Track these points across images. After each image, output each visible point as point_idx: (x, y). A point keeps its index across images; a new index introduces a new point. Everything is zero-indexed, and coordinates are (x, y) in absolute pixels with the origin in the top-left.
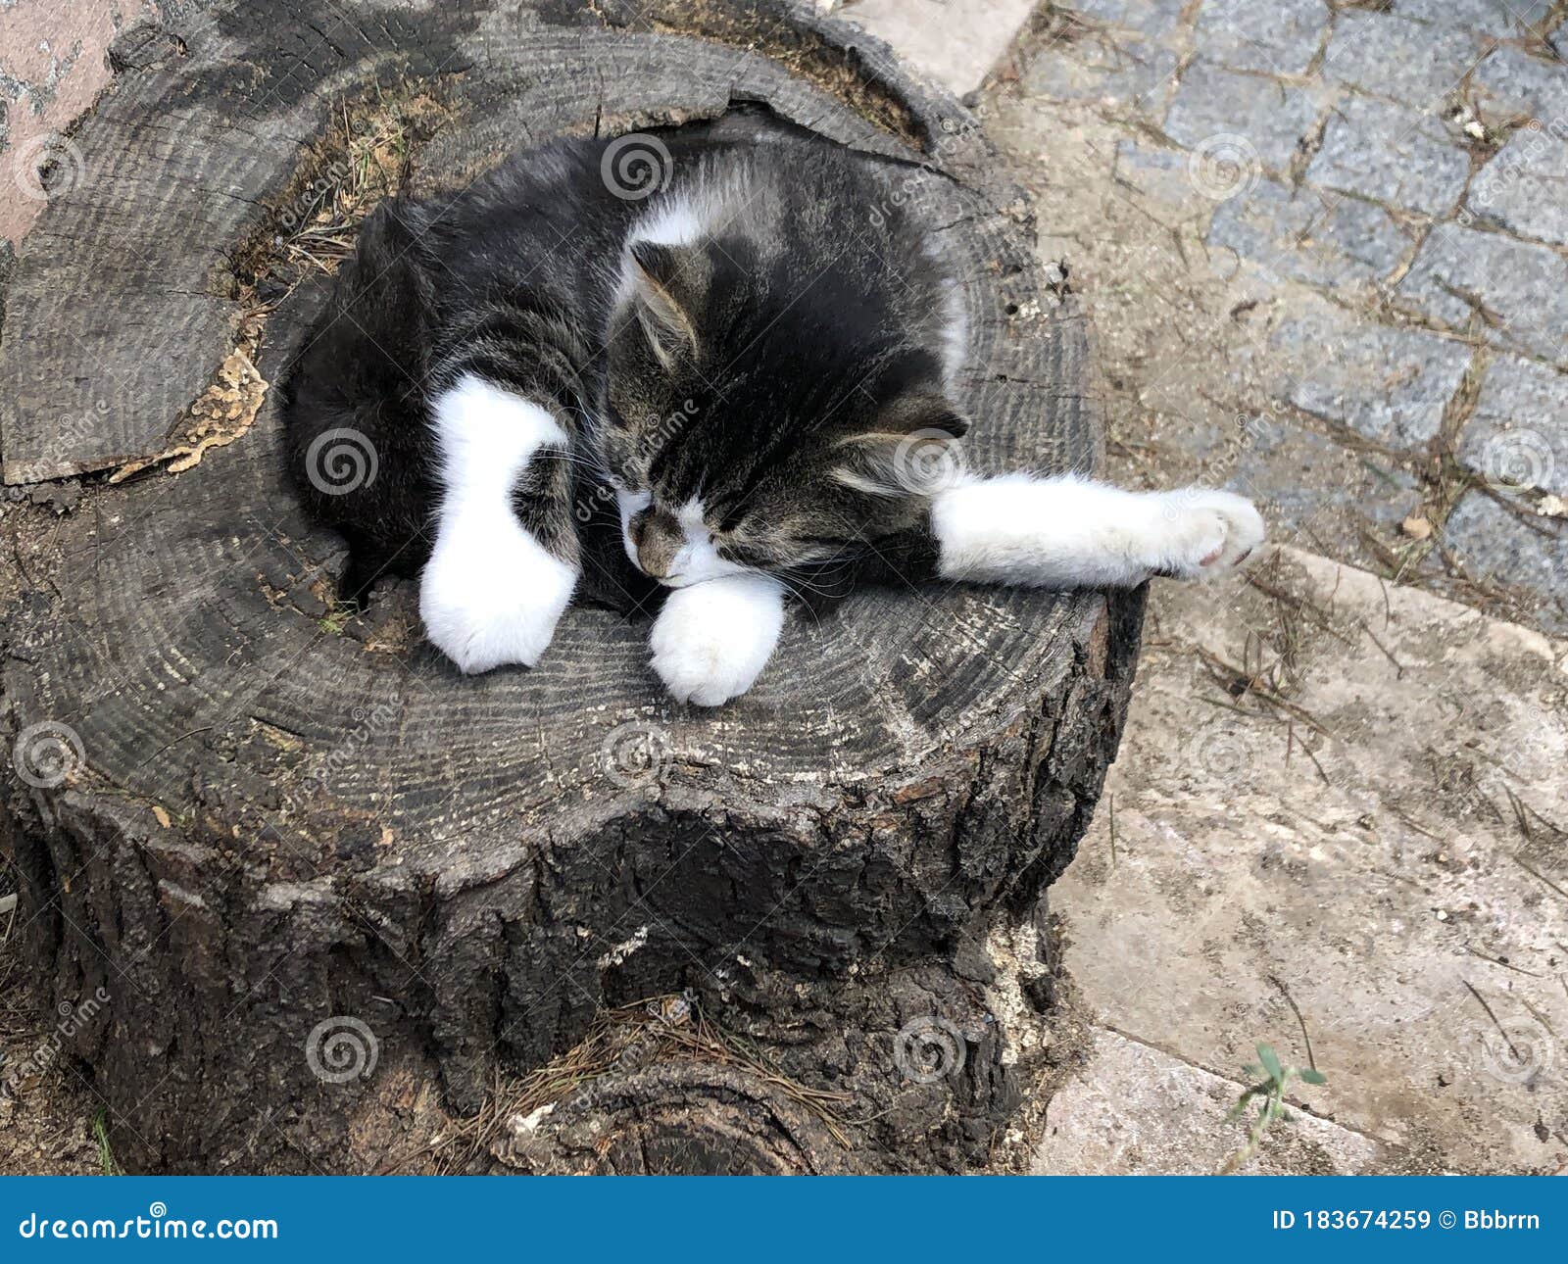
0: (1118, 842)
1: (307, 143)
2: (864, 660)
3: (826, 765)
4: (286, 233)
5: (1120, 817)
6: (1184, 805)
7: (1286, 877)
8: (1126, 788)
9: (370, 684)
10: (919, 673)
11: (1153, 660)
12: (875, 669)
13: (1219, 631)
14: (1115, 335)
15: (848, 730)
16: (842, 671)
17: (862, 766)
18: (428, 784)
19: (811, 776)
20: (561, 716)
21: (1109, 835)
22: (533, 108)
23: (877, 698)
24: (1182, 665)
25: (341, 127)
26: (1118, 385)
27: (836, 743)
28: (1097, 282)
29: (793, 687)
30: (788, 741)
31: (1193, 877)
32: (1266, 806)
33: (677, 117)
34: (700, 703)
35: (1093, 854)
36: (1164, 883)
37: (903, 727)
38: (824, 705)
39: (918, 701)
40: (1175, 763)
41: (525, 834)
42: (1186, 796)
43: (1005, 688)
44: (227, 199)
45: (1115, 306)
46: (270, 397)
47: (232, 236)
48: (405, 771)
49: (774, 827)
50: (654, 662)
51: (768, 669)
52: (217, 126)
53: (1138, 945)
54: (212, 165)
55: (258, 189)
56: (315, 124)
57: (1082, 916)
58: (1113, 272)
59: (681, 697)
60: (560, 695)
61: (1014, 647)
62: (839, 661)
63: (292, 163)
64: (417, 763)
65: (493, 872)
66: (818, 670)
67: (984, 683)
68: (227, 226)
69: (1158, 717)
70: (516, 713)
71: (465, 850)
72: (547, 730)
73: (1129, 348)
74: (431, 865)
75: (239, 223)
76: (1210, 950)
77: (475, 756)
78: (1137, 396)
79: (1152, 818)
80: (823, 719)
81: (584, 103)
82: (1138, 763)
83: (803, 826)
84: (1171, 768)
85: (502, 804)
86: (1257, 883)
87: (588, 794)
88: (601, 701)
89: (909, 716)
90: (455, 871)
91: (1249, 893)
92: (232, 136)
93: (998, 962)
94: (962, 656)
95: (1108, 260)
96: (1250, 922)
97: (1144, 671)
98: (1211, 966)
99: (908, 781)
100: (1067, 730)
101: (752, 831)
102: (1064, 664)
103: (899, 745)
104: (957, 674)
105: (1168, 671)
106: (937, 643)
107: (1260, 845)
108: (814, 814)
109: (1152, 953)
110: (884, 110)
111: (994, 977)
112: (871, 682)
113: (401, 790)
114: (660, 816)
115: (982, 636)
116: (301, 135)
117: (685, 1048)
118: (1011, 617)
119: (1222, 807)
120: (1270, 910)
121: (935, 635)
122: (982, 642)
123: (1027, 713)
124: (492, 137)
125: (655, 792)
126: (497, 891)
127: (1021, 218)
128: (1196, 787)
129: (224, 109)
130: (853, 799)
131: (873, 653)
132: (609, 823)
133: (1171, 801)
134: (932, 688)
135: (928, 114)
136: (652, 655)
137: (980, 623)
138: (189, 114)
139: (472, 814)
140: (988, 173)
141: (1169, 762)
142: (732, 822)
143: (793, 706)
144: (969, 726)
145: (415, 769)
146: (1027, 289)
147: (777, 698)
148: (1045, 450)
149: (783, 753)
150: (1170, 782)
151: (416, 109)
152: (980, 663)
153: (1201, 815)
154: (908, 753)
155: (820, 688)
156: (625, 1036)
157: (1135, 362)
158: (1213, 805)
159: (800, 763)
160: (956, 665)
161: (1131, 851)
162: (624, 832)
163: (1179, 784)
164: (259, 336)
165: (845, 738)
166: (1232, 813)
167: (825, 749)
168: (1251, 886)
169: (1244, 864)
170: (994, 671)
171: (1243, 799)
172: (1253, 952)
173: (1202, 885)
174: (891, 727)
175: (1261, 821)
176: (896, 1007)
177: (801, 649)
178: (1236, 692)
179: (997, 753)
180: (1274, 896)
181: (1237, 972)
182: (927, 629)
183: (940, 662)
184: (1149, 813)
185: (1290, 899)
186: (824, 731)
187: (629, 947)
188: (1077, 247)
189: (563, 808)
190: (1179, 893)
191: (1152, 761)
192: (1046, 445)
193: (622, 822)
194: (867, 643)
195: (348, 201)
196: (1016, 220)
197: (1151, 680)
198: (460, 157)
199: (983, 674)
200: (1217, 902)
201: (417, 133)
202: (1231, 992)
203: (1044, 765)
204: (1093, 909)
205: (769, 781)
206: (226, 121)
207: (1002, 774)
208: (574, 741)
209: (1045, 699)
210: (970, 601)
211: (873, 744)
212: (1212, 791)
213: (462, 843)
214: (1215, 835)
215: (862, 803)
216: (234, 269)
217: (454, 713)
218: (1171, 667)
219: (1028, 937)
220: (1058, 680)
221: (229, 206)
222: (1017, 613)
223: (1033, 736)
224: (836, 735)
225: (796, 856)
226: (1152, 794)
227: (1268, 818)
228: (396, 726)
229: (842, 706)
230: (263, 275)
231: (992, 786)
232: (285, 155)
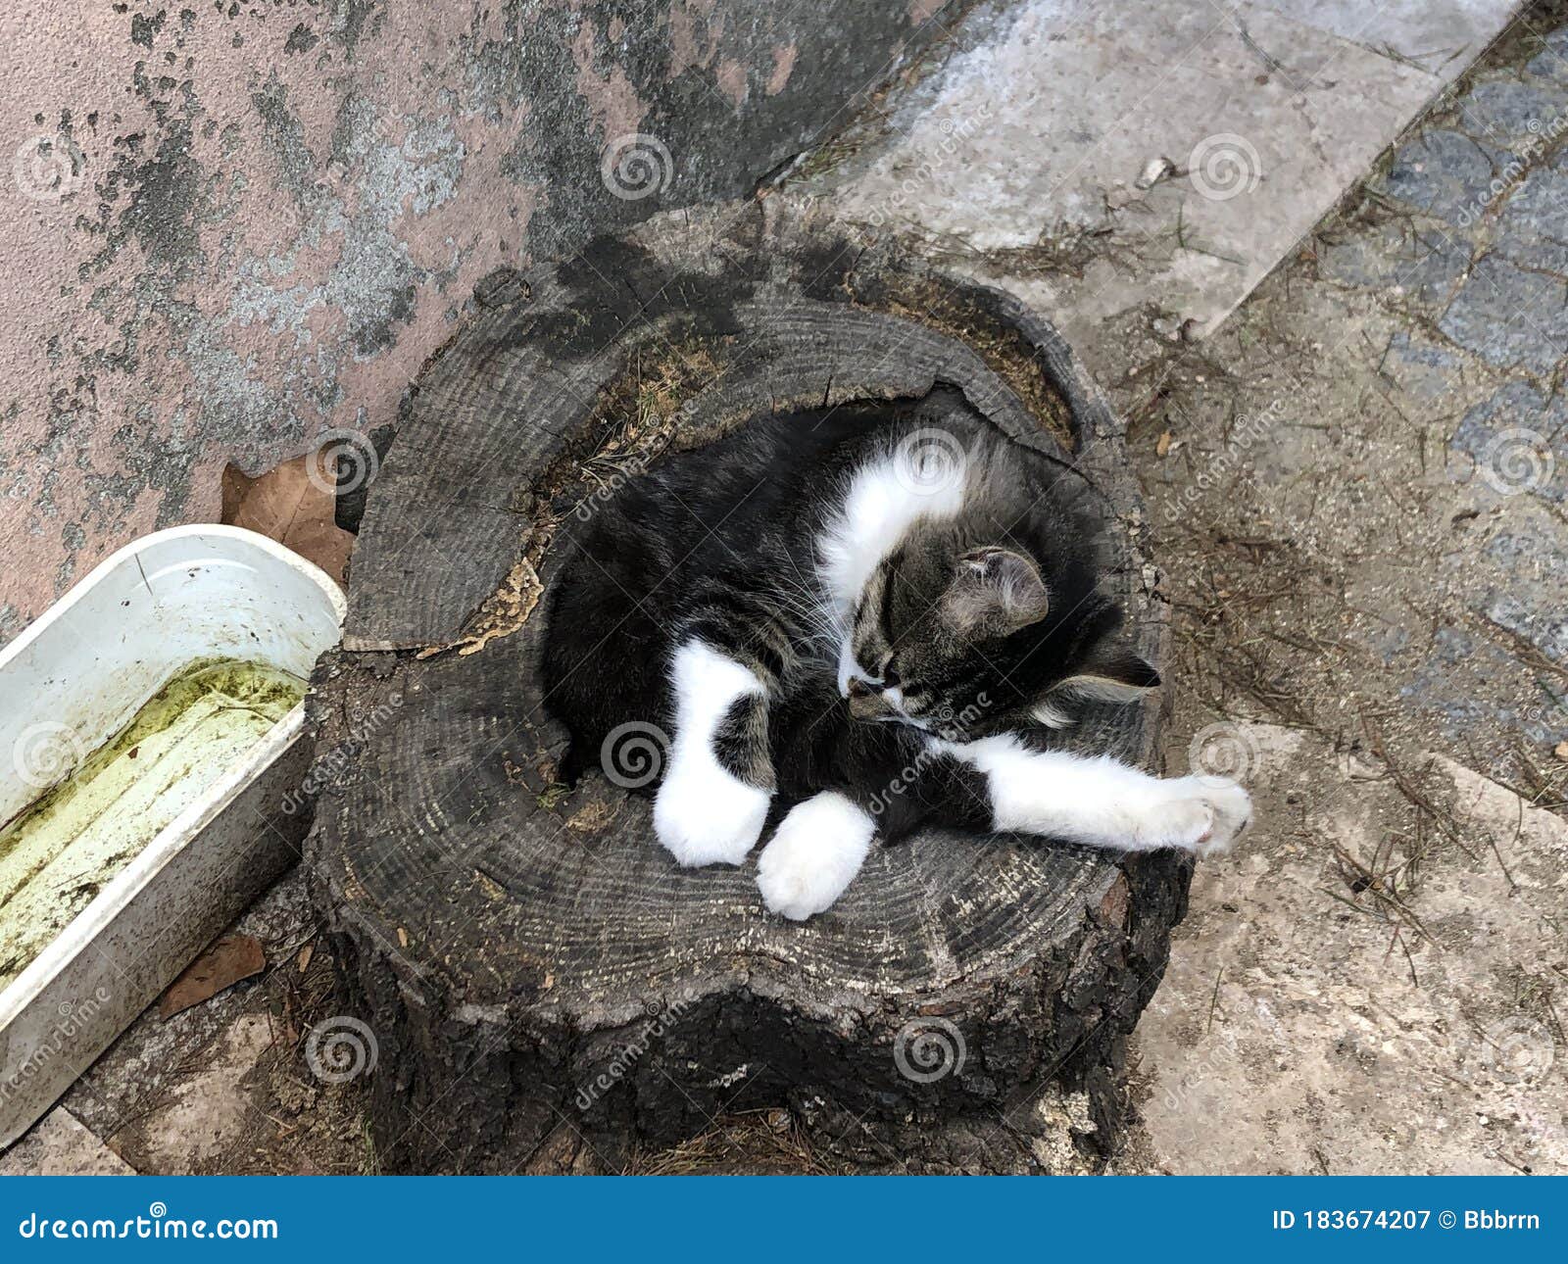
0: (1216, 1011)
1: (603, 387)
2: (922, 894)
3: (874, 978)
4: (580, 458)
5: (1224, 989)
6: (1283, 986)
7: (1355, 1064)
8: (1236, 963)
9: (563, 854)
10: (962, 912)
11: (1292, 850)
12: (930, 905)
13: (1358, 830)
14: (1339, 530)
15: (897, 951)
16: (903, 901)
17: (901, 982)
18: (587, 943)
19: (861, 985)
20: (691, 904)
21: (1210, 1004)
22: (779, 374)
23: (925, 929)
24: (1316, 858)
25: (633, 372)
26: (1328, 582)
27: (885, 960)
28: (1334, 477)
29: (864, 908)
30: (851, 953)
31: (1274, 1052)
32: (1355, 998)
33: (889, 394)
34: (788, 917)
35: (1192, 1019)
36: (1247, 1053)
37: (939, 955)
38: (883, 927)
39: (956, 935)
40: (1286, 947)
41: (646, 996)
42: (1287, 979)
43: (1024, 936)
44: (538, 430)
45: (1345, 503)
46: (544, 598)
47: (535, 462)
48: (573, 929)
49: (825, 1020)
50: (758, 878)
52: (541, 366)
53: (1210, 1105)
54: (532, 400)
55: (561, 425)
56: (614, 371)
57: (1168, 1072)
58: (1352, 467)
59: (774, 910)
60: (694, 886)
61: (1040, 901)
62: (903, 892)
63: (591, 403)
64: (583, 925)
65: (617, 1021)
66: (886, 896)
67: (1009, 928)
68: (534, 455)
69: (1283, 902)
70: (658, 896)
71: (602, 1001)
72: (678, 913)
73: (1348, 544)
74: (576, 1007)
75: (543, 452)
76: (1271, 1120)
77: (624, 925)
78: (1343, 593)
79: (1252, 994)
80: (880, 938)
81: (822, 372)
82: (1253, 942)
83: (846, 1024)
84: (1281, 951)
85: (634, 969)
86: (1328, 1066)
87: (697, 971)
88: (722, 896)
89: (946, 947)
90: (592, 1015)
91: (1319, 1073)
92: (550, 376)
93: (1049, 1119)
94: (998, 902)
95: (1351, 455)
96: (1312, 1100)
97: (1281, 858)
98: (1269, 1133)
99: (931, 1002)
100: (1078, 971)
101: (808, 1019)
102: (1074, 925)
103: (933, 970)
104: (989, 918)
105: (1302, 860)
106: (981, 889)
107: (1341, 1032)
108: (856, 1016)
109: (1220, 1114)
111: (1043, 1130)
112: (923, 914)
113: (568, 944)
114: (746, 996)
115: (1016, 888)
116: (602, 379)
117: (780, 1151)
118: (1043, 876)
119: (1315, 993)
120: (1332, 1092)
121: (981, 881)
122: (1015, 893)
123: (1039, 958)
124: (743, 397)
125: (744, 977)
126: (625, 1032)
127: (1137, 523)
128: (1298, 972)
129: (550, 351)
130: (890, 1007)
131: (930, 890)
132: (708, 996)
133: (1272, 981)
134: (969, 926)
135: (1085, 417)
136: (758, 872)
137: (1018, 878)
138: (523, 353)
139: (612, 972)
141: (1280, 946)
142: (796, 1010)
143: (860, 924)
144: (992, 964)
145: (580, 929)
146: (1122, 591)
147: (850, 916)
148: (1103, 736)
149: (843, 962)
150: (1276, 964)
151: (693, 363)
152: (1010, 911)
153: (1295, 997)
154: (938, 978)
155: (884, 913)
156: (736, 1136)
157: (1350, 558)
158: (1309, 989)
159: (855, 972)
160: (991, 910)
161: (1226, 1021)
162: (715, 1006)
163: (1284, 966)
164: (546, 545)
165: (893, 958)
166: (1324, 1000)
167: (876, 964)
168: (1322, 1068)
169: (1322, 1047)
170: (1021, 919)
171: (1337, 988)
172: (1307, 1127)
173: (1280, 1060)
174: (930, 954)
175: (1347, 1011)
176: (948, 1148)
177: (877, 877)
178: (1357, 888)
179: (1008, 986)
180: (1339, 1080)
181: (1288, 1143)
182: (976, 875)
183: (979, 905)
184: (1250, 989)
185: (1352, 1085)
186: (880, 948)
187: (735, 1076)
189: (676, 980)
190: (1257, 1064)
191: (1266, 942)
192: (1105, 732)
193: (718, 998)
194: (928, 881)
195: (633, 434)
196: (1130, 524)
197: (1285, 867)
198: (717, 412)
199: (1010, 922)
200: (1289, 1077)
201: (690, 386)
202: (1279, 1159)
203: (1058, 993)
204: (1180, 1067)
205: (829, 983)
206: (549, 362)
207: (1014, 1002)
208: (695, 926)
209: (1054, 948)
210: (1015, 857)
211: (913, 966)
212: (1311, 977)
213: (601, 994)
214: (1302, 1017)
215: (896, 1011)
216: (535, 490)
217: (616, 888)
218: (1306, 857)
219: (1080, 1103)
220: (1067, 935)
221: (538, 436)
222: (1048, 874)
223: (1045, 975)
224: (887, 954)
225: (842, 1045)
226: (1258, 972)
227: (1354, 1009)
228: (574, 892)
229: (895, 929)
230: (559, 491)
231: (1005, 1011)
232: (587, 396)
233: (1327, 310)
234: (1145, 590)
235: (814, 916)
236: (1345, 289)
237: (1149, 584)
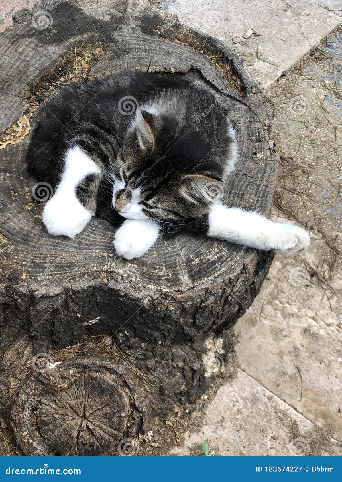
0: (262, 314)
1: (62, 56)
2: (179, 254)
3: (158, 285)
4: (49, 82)
5: (265, 307)
6: (286, 308)
7: (310, 337)
8: (270, 298)
9: (33, 228)
10: (194, 262)
11: (289, 261)
12: (181, 259)
13: (312, 256)
14: (307, 156)
15: (168, 275)
16: (171, 256)
17: (169, 287)
18: (41, 263)
19: (153, 287)
20: (85, 251)
21: (260, 312)
22: (131, 58)
23: (179, 267)
24: (298, 264)
25: (73, 52)
26: (304, 172)
27: (163, 278)
28: (307, 139)
29: (155, 258)
30: (149, 274)
31: (282, 330)
32: (311, 313)
33: (173, 70)
35: (254, 316)
36: (273, 330)
37: (185, 278)
38: (163, 265)
39: (191, 271)
40: (287, 294)
41: (64, 285)
42: (287, 305)
43: (219, 273)
44: (34, 68)
45: (310, 148)
46: (31, 132)
47: (32, 80)
48: (35, 257)
49: (137, 300)
51: (149, 251)
52: (37, 45)
53: (259, 347)
54: (33, 57)
55: (43, 68)
56: (65, 50)
57: (245, 335)
58: (312, 136)
60: (87, 244)
61: (225, 261)
62: (171, 253)
63: (56, 61)
64: (39, 255)
65: (52, 294)
66: (164, 254)
67: (213, 270)
68: (31, 77)
69: (286, 279)
70: (71, 246)
71: (46, 286)
72: (79, 254)
73: (310, 161)
74: (34, 287)
75: (35, 77)
76: (281, 354)
77: (57, 257)
78: (308, 177)
79: (275, 309)
80: (161, 270)
81: (147, 60)
82: (276, 291)
83: (146, 302)
84: (285, 295)
85: (60, 274)
86: (301, 337)
87: (86, 277)
88: (98, 249)
89: (187, 275)
90: (41, 291)
91: (298, 339)
92: (40, 49)
93: (209, 347)
94: (209, 260)
95: (312, 132)
96: (295, 348)
97: (286, 263)
98: (280, 359)
99: (181, 296)
100: (236, 289)
101: (131, 299)
102: (238, 270)
103: (182, 283)
104: (205, 265)
105: (293, 265)
106: (202, 254)
107: (305, 325)
108: (150, 299)
109: (263, 351)
110: (236, 81)
111: (206, 351)
112: (179, 262)
113: (33, 262)
114: (105, 288)
115: (216, 255)
116: (61, 53)
117: (107, 352)
118: (227, 251)
119: (297, 311)
120: (302, 346)
121: (202, 251)
122: (216, 257)
123: (223, 282)
124: (116, 65)
125: (105, 280)
126: (53, 299)
127: (267, 125)
128: (291, 303)
129: (41, 41)
130: (164, 297)
131: (182, 253)
132: (90, 287)
133: (282, 305)
134: (197, 268)
135: (248, 85)
137: (217, 251)
138: (30, 40)
139: (51, 275)
140: (260, 108)
141: (285, 293)
142: (126, 295)
143: (154, 264)
144: (206, 283)
145: (38, 257)
146: (261, 148)
147: (149, 260)
148: (252, 201)
149: (146, 278)
150: (283, 299)
151: (97, 51)
152: (213, 263)
153: (290, 312)
154: (184, 286)
155: (163, 260)
156: (91, 345)
157: (311, 166)
158: (294, 309)
159: (151, 282)
160: (206, 262)
161: (265, 318)
162: (93, 291)
163: (286, 300)
164: (33, 112)
165: (166, 278)
166: (300, 313)
167: (159, 279)
168: (299, 337)
169: (299, 330)
170: (216, 267)
171: (304, 310)
172: (293, 358)
173: (284, 333)
174: (181, 277)
175: (308, 318)
176: (172, 355)
177: (161, 247)
178: (312, 276)
179: (211, 292)
180: (305, 342)
181: (287, 363)
182: (200, 249)
183: (201, 260)
184: (274, 307)
185: (309, 344)
186: (161, 273)
187: (94, 321)
188: (303, 126)
189: (77, 280)
190: (276, 334)
191: (280, 292)
192: (253, 199)
193: (94, 288)
194: (181, 249)
195: (71, 76)
196: (265, 125)
197: (287, 267)
198: (105, 70)
199: (213, 267)
200: (287, 339)
201: (95, 59)
202: (283, 368)
203: (227, 297)
204: (249, 333)
205: (140, 285)
206: (40, 44)
207: (212, 299)
208: (86, 259)
209: (230, 279)
210: (216, 243)
211: (174, 281)
212: (295, 305)
213: (45, 283)
214: (292, 319)
215: (166, 299)
216: (31, 91)
217: (54, 243)
218: (294, 264)
219: (220, 342)
220: (235, 274)
221: (34, 70)
222: (229, 250)
223: (224, 289)
224: (163, 276)
225: (143, 310)
226: (277, 302)
227: (310, 317)
228: (37, 242)
229: (168, 267)
230: (40, 93)
231: (208, 302)
232: (54, 58)
233: (305, 85)
234: (270, 149)
235: (135, 259)
236: (310, 79)
237: (272, 147)
